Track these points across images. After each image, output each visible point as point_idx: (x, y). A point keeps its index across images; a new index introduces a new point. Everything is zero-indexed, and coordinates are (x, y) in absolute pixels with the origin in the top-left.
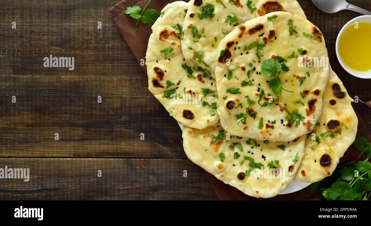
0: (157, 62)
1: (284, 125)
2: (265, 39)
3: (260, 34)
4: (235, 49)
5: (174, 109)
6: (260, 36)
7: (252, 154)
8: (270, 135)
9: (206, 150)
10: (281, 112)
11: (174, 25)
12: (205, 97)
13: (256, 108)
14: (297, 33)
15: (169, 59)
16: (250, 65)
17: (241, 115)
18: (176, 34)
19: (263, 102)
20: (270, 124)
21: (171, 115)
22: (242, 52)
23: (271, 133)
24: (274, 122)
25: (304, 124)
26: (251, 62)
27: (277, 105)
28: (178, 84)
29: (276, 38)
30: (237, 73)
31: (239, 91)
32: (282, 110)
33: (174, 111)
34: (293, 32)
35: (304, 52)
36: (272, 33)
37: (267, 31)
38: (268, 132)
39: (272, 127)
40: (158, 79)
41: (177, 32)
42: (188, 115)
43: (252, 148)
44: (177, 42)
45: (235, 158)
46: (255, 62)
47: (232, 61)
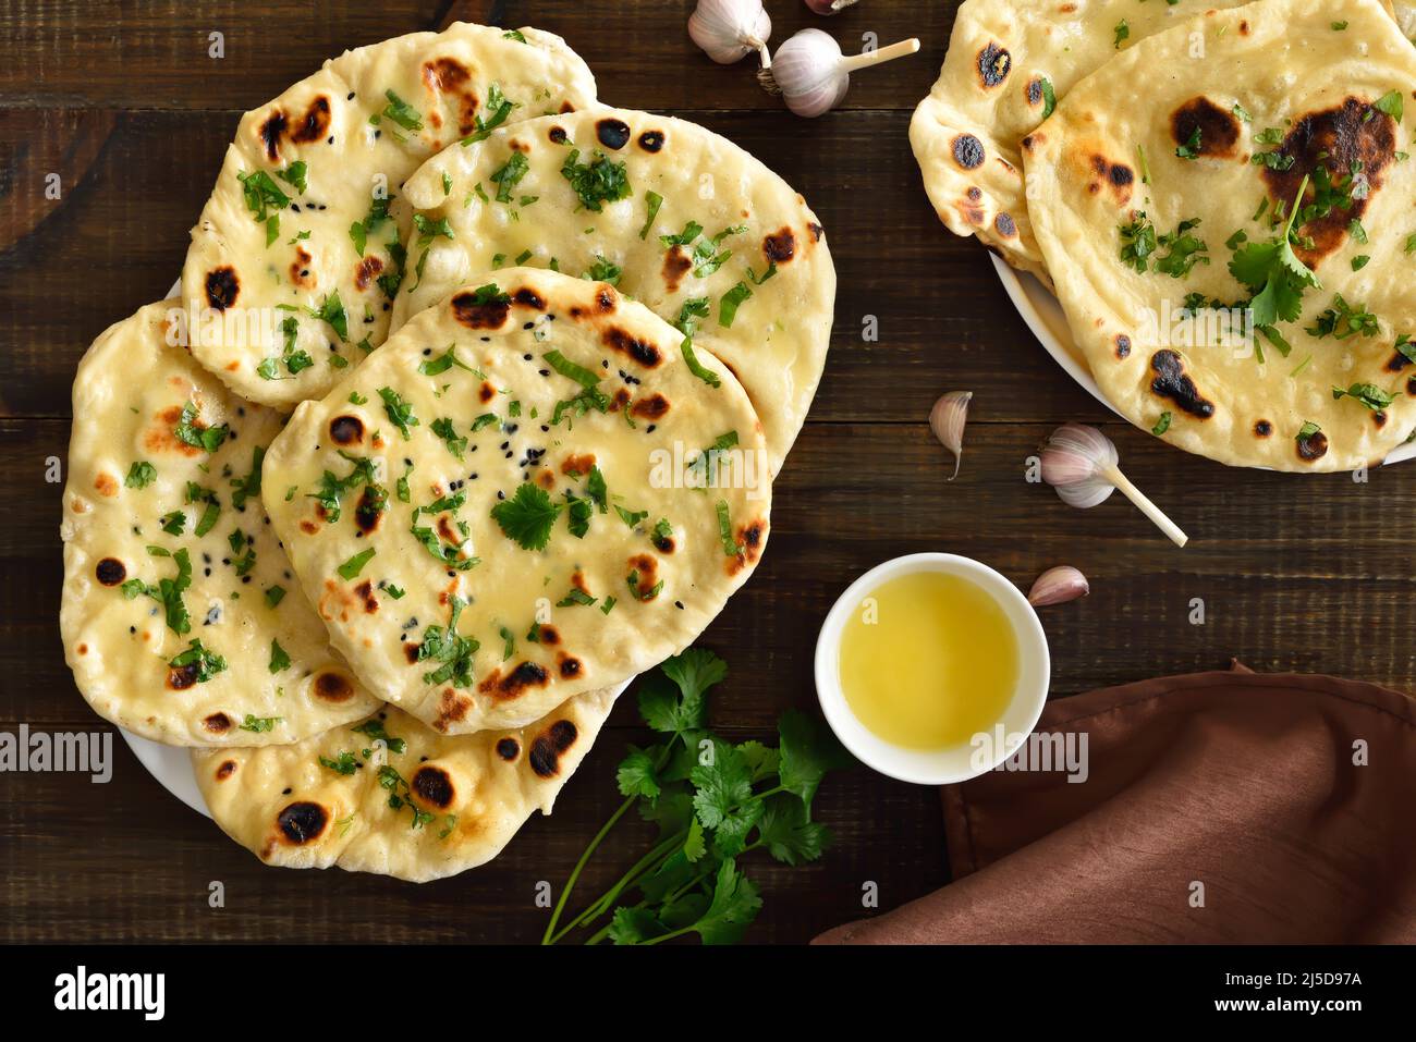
0: (351, 97)
5: (219, 231)
7: (208, 572)
9: (137, 412)
11: (501, 94)
12: (314, 316)
15: (378, 134)
18: (471, 113)
20: (374, 594)
21: (194, 232)
28: (311, 206)
30: (462, 385)
33: (211, 236)
39: (371, 607)
40: (292, 131)
41: (483, 114)
42: (222, 289)
43: (226, 562)
44: (447, 131)
45: (163, 521)
47: (486, 339)
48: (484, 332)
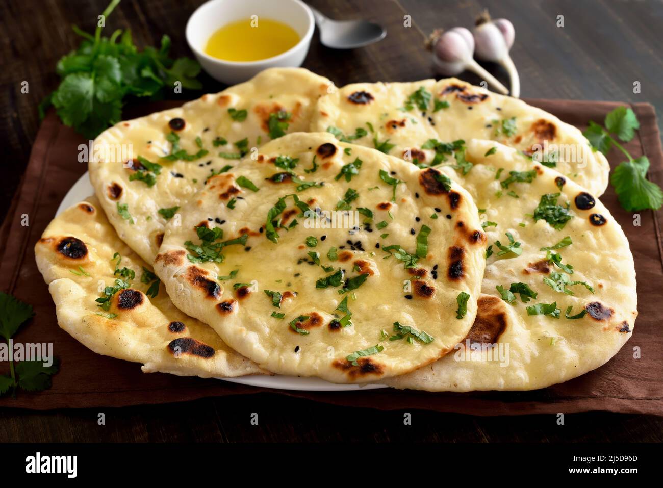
1: (210, 220)
2: (421, 273)
3: (438, 270)
4: (438, 210)
6: (436, 267)
7: (201, 165)
8: (212, 187)
10: (243, 227)
13: (285, 191)
14: (391, 340)
16: (383, 225)
17: (292, 165)
19: (290, 205)
20: (232, 196)
22: (422, 222)
23: (214, 190)
24: (231, 206)
25: (181, 253)
26: (388, 228)
27: (261, 230)
29: (409, 297)
30: (383, 194)
31: (343, 177)
32: (244, 231)
34: (400, 333)
35: (334, 326)
36: (424, 291)
37: (437, 285)
38: (222, 185)
39: (224, 196)
46: (385, 236)
47: (417, 196)
48: (421, 192)
